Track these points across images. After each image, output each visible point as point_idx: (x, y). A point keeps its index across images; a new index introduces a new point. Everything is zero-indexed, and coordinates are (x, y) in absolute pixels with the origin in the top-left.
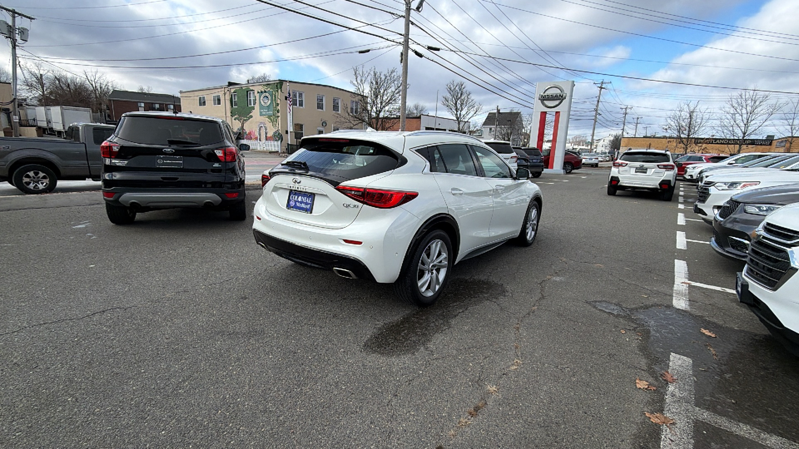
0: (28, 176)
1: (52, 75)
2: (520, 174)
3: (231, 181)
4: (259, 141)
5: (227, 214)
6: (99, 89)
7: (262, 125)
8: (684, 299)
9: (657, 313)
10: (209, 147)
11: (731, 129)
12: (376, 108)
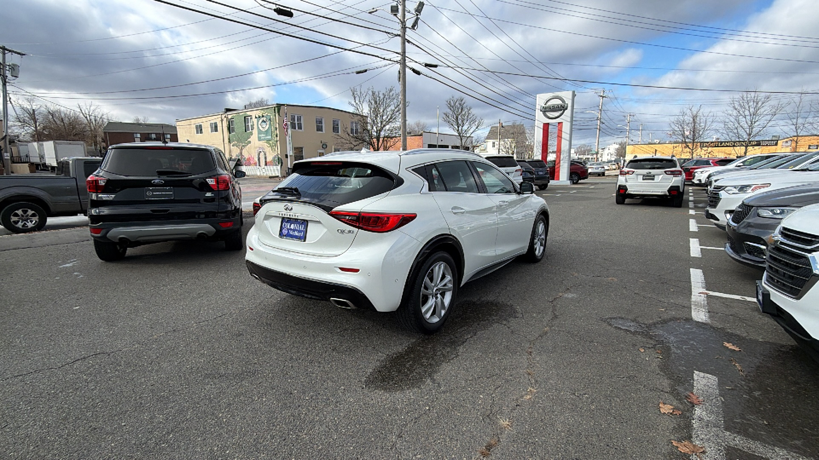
0: (16, 215)
1: (44, 110)
2: (524, 188)
3: (224, 210)
4: (258, 167)
5: (223, 244)
6: (94, 122)
7: (261, 150)
8: (704, 310)
9: (677, 328)
10: (201, 176)
11: (735, 131)
12: (376, 128)
